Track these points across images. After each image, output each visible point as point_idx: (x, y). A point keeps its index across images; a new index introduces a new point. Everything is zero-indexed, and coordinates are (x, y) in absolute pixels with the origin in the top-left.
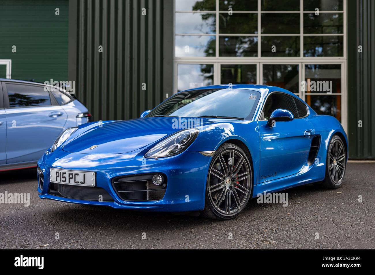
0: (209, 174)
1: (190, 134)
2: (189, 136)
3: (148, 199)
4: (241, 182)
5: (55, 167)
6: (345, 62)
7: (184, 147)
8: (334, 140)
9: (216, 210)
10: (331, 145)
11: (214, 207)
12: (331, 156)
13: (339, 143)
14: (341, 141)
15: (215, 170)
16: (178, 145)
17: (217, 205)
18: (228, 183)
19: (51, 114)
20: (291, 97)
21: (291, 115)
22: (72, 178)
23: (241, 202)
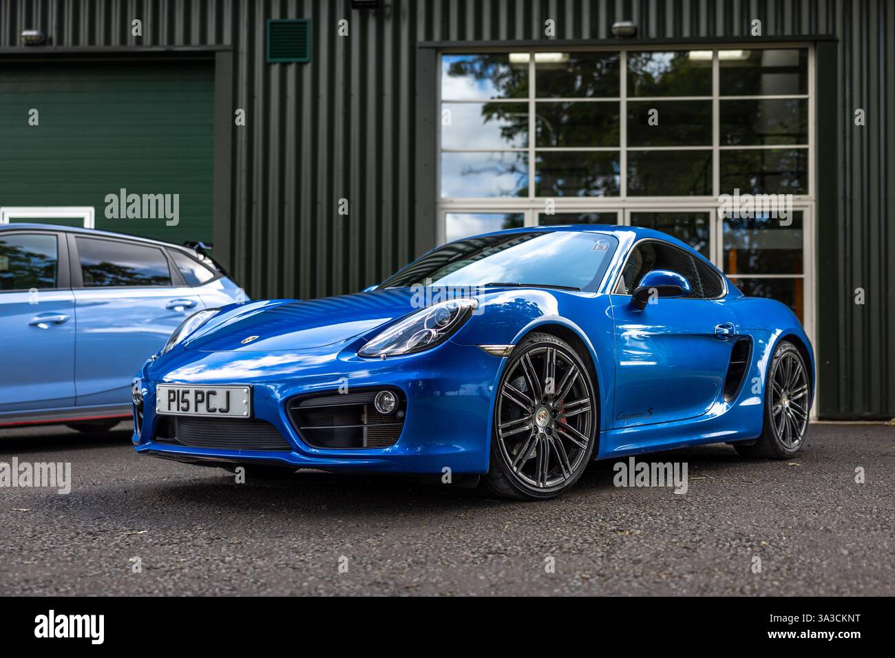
0: (500, 396)
1: (458, 308)
2: (454, 313)
3: (365, 446)
4: (572, 421)
5: (169, 382)
6: (811, 206)
7: (443, 333)
8: (783, 351)
9: (516, 477)
10: (775, 361)
11: (512, 469)
12: (775, 385)
13: (794, 360)
14: (798, 356)
15: (513, 389)
16: (432, 330)
17: (517, 466)
18: (541, 421)
19: (170, 304)
20: (687, 254)
21: (684, 285)
22: (202, 401)
23: (571, 463)
